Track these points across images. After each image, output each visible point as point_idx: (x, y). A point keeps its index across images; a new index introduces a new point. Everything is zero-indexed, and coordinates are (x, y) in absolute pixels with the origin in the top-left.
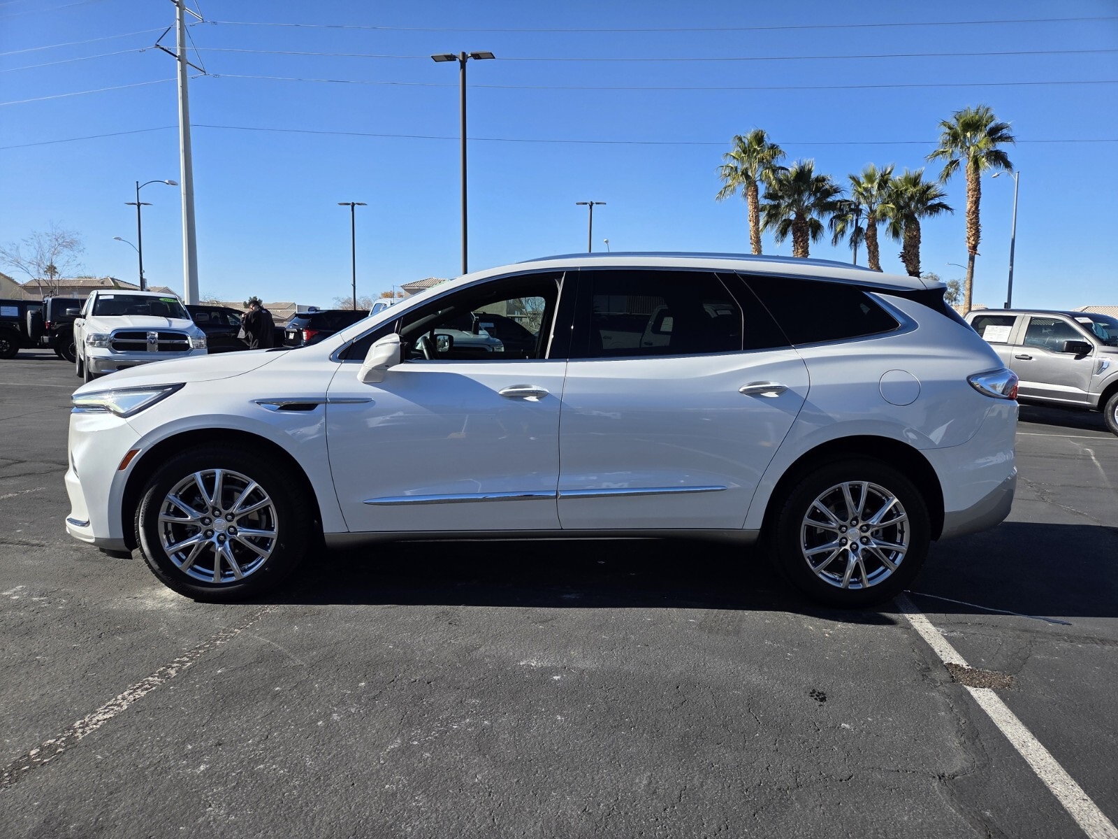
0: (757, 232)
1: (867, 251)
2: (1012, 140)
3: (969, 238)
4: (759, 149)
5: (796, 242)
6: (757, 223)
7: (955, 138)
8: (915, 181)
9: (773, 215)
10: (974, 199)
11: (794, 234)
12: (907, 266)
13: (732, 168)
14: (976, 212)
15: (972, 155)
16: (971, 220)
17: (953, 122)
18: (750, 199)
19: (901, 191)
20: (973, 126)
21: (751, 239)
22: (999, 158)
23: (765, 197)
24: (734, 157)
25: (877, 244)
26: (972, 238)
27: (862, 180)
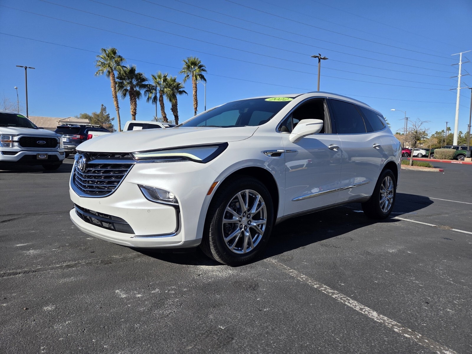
0: (116, 93)
1: (160, 106)
2: (206, 71)
3: (194, 105)
4: (114, 56)
5: (131, 99)
6: (115, 89)
7: (189, 67)
8: (174, 81)
9: (121, 86)
10: (195, 91)
11: (130, 95)
12: (173, 113)
13: (102, 62)
14: (196, 95)
15: (194, 74)
16: (195, 98)
17: (187, 61)
18: (111, 78)
19: (171, 84)
20: (194, 64)
21: (113, 95)
22: (202, 77)
23: (117, 78)
24: (102, 58)
25: (163, 103)
26: (195, 105)
27: (157, 77)
